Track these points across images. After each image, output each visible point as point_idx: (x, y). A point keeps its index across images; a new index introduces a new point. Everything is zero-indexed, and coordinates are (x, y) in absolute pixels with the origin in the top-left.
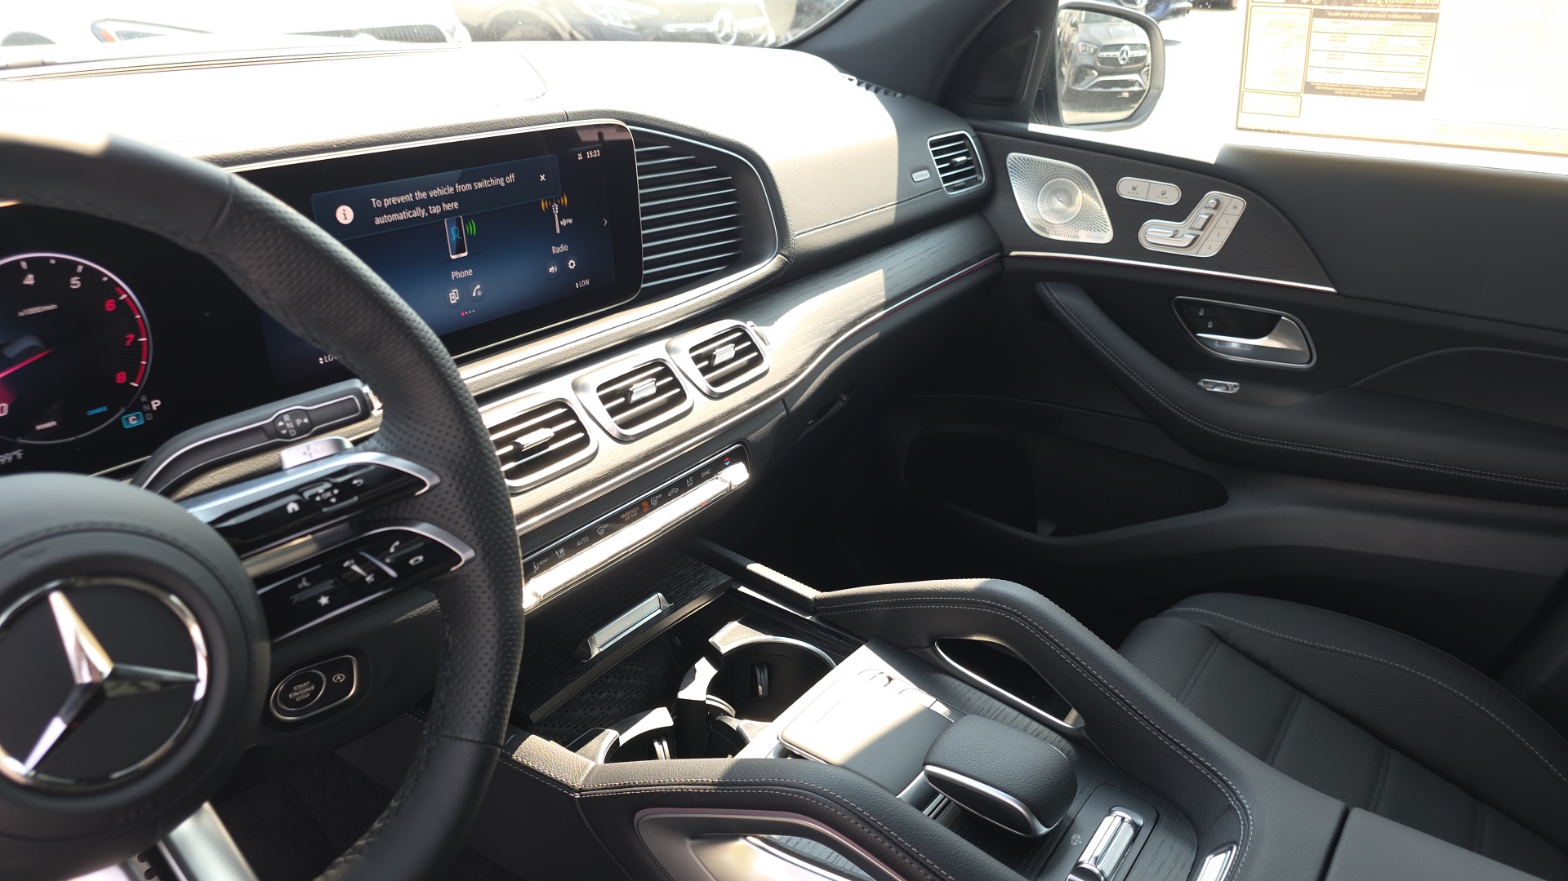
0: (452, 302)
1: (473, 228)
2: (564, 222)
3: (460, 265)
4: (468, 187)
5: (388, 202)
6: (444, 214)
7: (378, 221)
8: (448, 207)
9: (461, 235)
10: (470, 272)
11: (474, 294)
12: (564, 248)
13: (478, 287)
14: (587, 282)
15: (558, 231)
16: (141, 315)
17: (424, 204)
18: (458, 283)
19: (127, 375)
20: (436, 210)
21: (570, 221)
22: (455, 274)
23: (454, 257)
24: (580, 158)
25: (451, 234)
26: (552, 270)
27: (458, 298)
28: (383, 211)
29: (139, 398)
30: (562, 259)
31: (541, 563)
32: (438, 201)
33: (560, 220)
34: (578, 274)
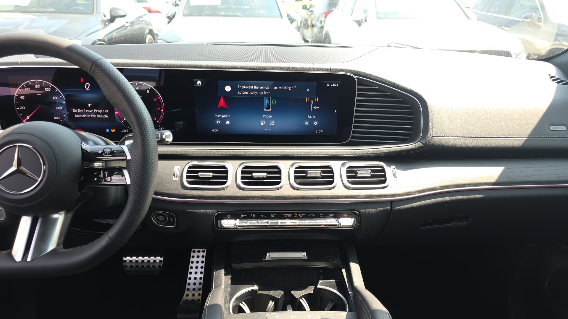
0: (262, 125)
1: (275, 102)
2: (315, 108)
3: (267, 113)
4: (275, 88)
5: (244, 87)
6: (264, 95)
7: (239, 93)
8: (266, 93)
9: (270, 103)
10: (271, 116)
11: (271, 124)
12: (313, 117)
13: (273, 122)
14: (322, 131)
15: (312, 110)
16: (163, 103)
17: (257, 90)
18: (265, 119)
19: (156, 119)
20: (261, 93)
21: (318, 108)
22: (264, 116)
23: (265, 110)
24: (328, 85)
25: (266, 102)
26: (306, 123)
27: (264, 124)
28: (241, 90)
29: (158, 126)
30: (312, 121)
31: (244, 216)
32: (263, 90)
33: (313, 106)
34: (317, 127)
